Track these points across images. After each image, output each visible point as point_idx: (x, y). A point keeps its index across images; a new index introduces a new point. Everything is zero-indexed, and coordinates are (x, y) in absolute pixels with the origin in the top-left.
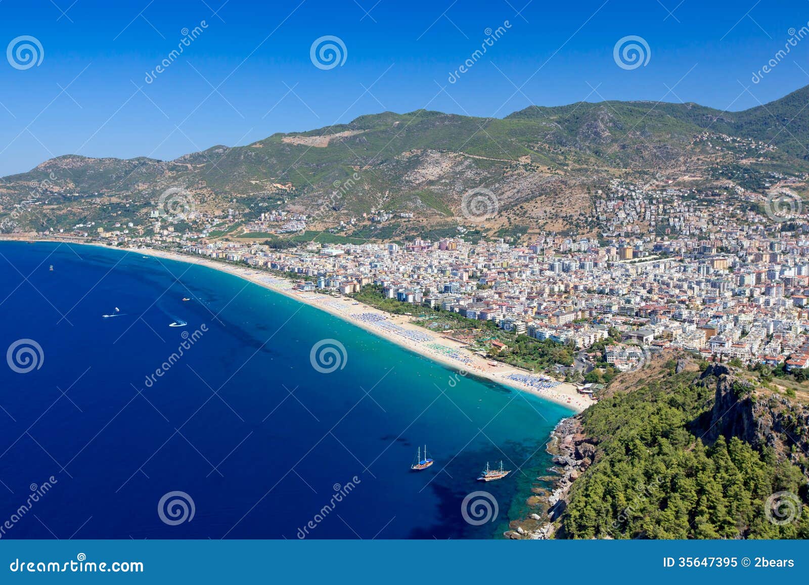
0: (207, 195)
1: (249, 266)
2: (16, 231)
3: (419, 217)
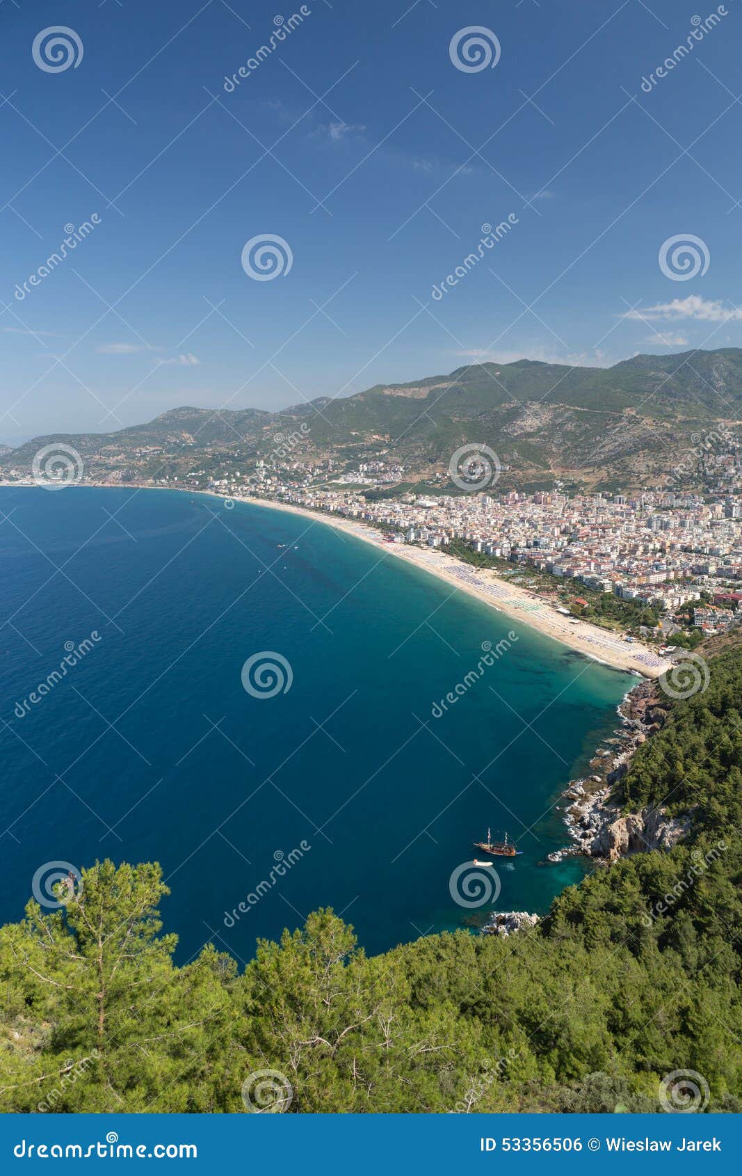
0: (309, 446)
1: (344, 516)
2: (136, 478)
3: (514, 470)
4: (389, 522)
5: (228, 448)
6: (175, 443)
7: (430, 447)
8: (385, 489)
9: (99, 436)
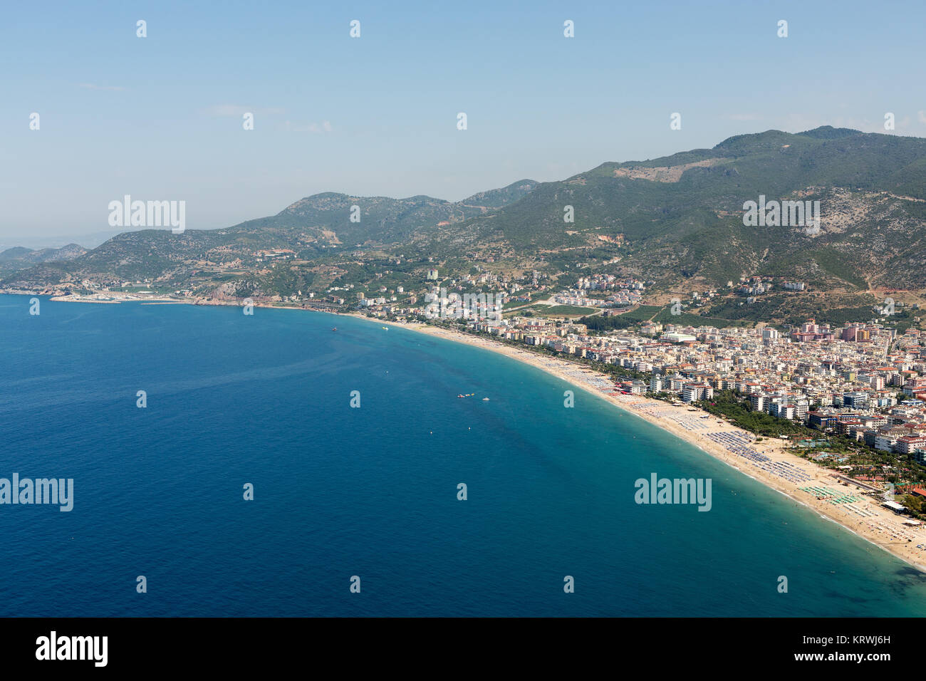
0: (504, 250)
1: (555, 354)
2: (255, 294)
3: (812, 290)
4: (622, 364)
5: (386, 252)
6: (312, 244)
7: (685, 254)
8: (616, 315)
9: (206, 233)
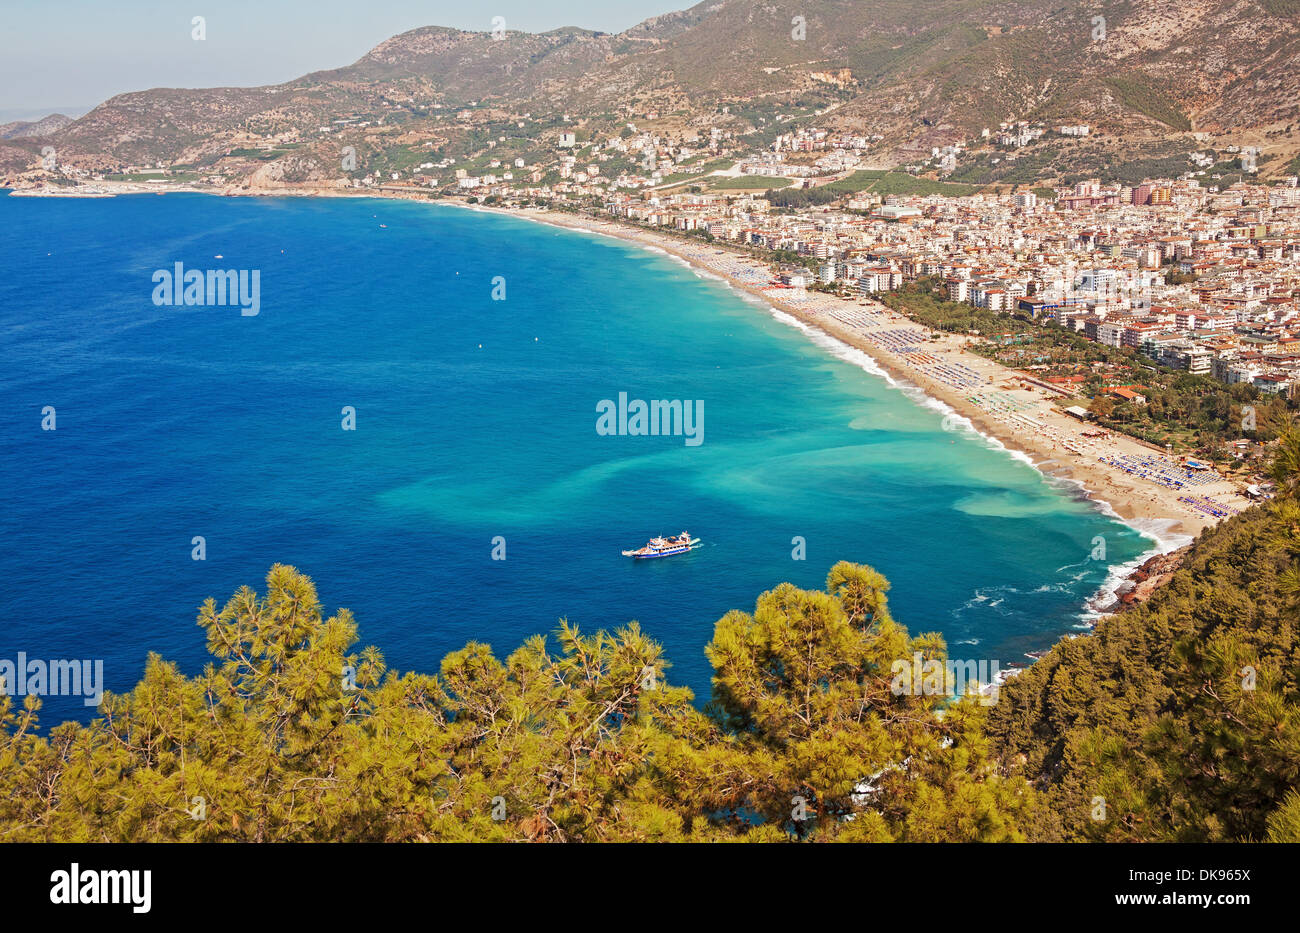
0: (673, 100)
1: (710, 240)
2: (312, 176)
3: (1101, 135)
5: (506, 110)
7: (928, 92)
8: (822, 184)
9: (248, 91)
